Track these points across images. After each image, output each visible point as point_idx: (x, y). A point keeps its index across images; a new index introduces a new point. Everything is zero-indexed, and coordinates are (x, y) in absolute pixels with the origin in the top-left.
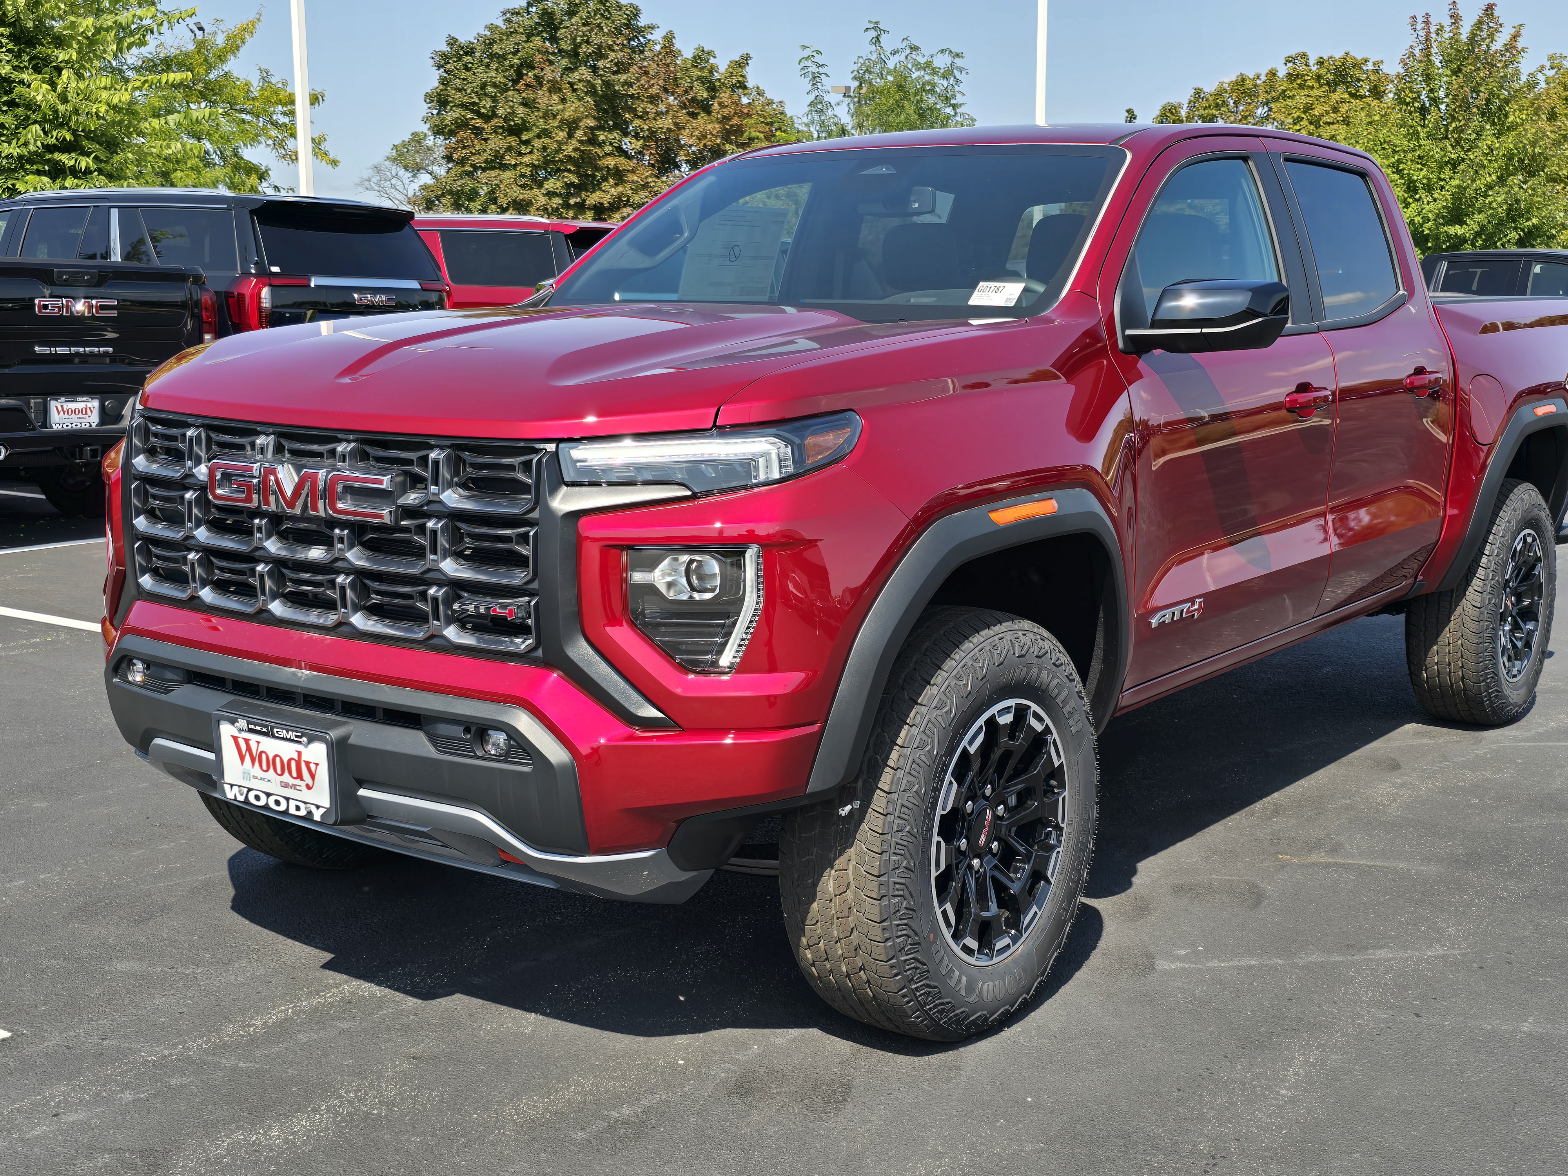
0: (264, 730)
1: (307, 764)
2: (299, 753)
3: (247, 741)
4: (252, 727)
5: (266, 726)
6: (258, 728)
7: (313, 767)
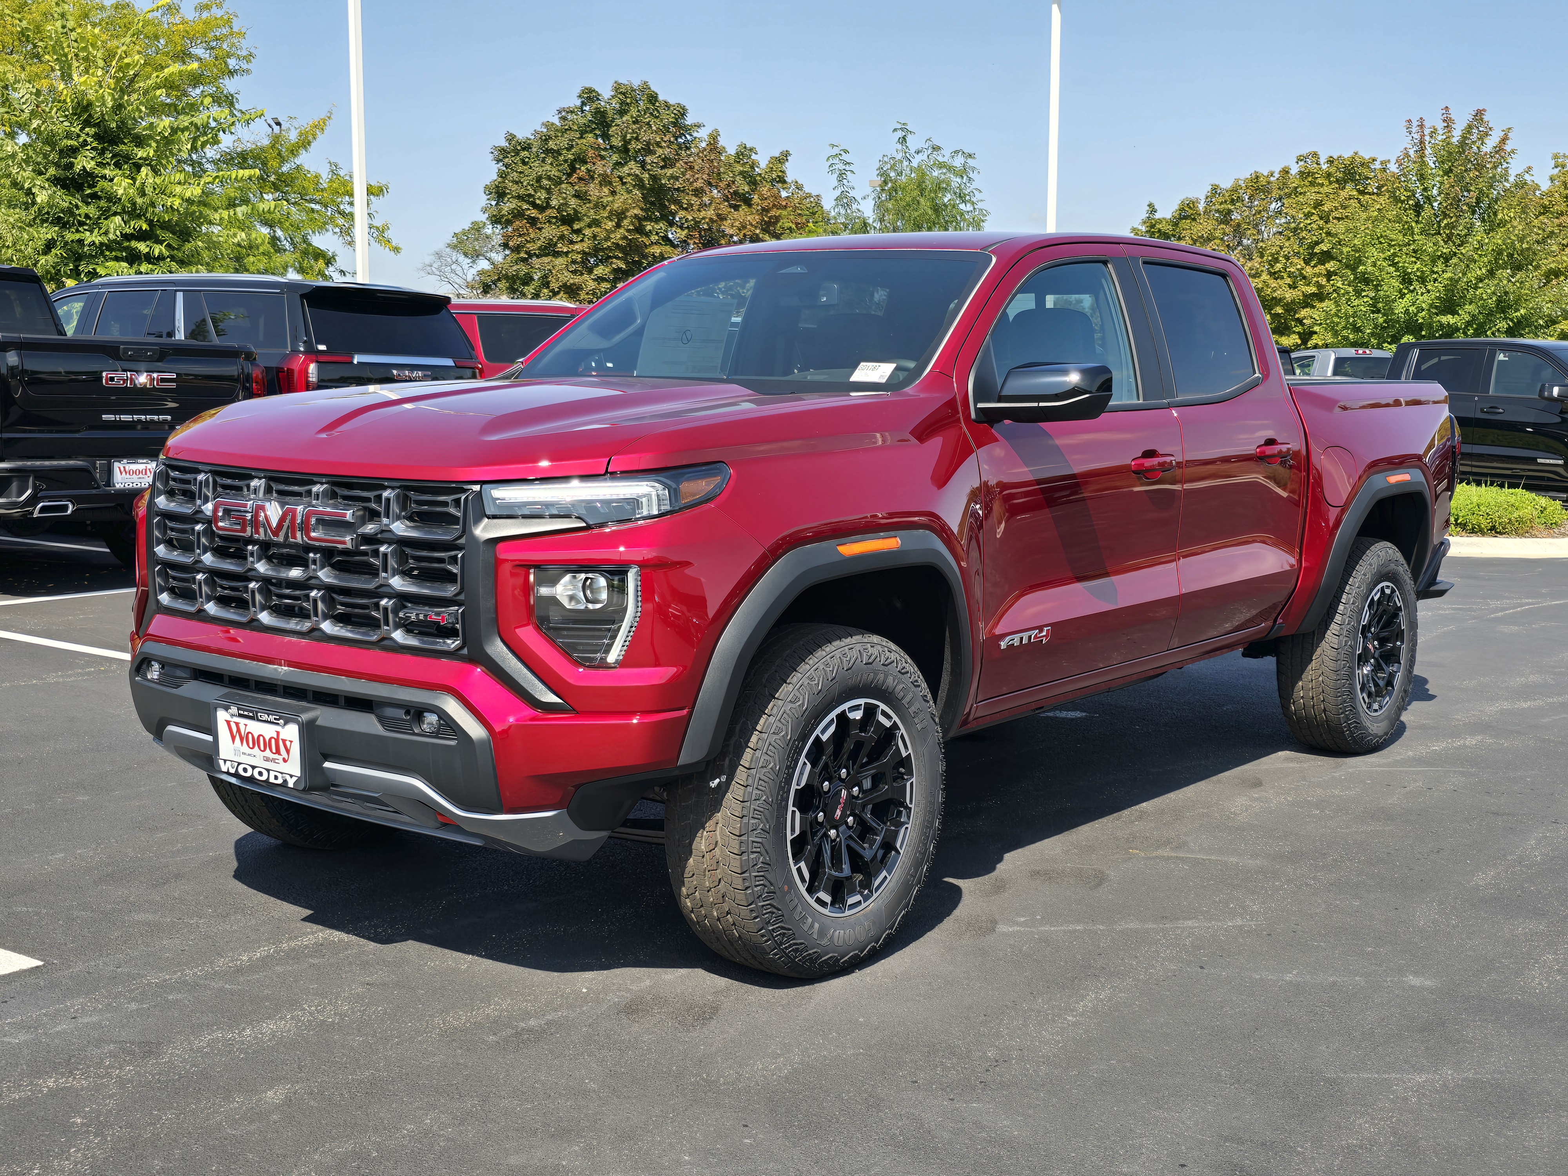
0: (251, 714)
1: (284, 741)
2: (278, 733)
3: (237, 724)
4: (242, 712)
5: (251, 711)
6: (246, 713)
7: (288, 743)
